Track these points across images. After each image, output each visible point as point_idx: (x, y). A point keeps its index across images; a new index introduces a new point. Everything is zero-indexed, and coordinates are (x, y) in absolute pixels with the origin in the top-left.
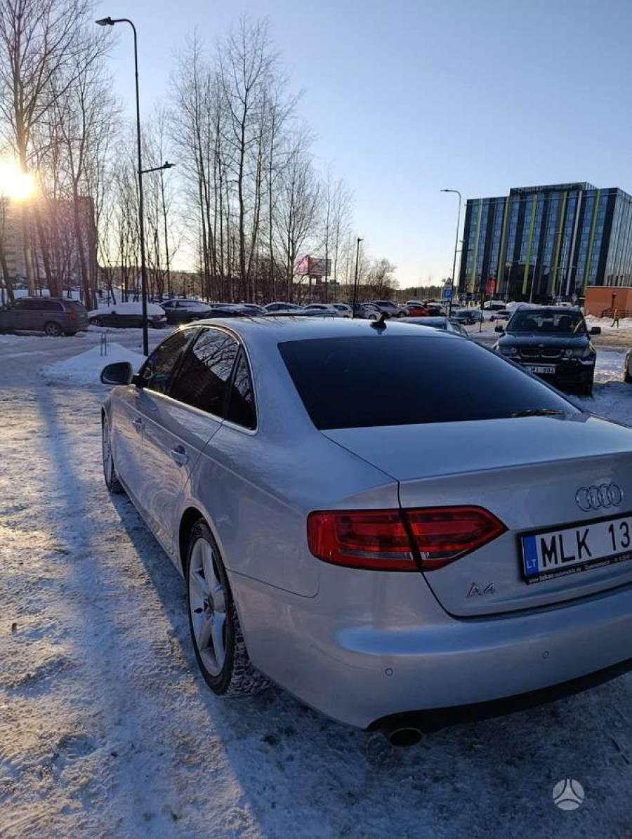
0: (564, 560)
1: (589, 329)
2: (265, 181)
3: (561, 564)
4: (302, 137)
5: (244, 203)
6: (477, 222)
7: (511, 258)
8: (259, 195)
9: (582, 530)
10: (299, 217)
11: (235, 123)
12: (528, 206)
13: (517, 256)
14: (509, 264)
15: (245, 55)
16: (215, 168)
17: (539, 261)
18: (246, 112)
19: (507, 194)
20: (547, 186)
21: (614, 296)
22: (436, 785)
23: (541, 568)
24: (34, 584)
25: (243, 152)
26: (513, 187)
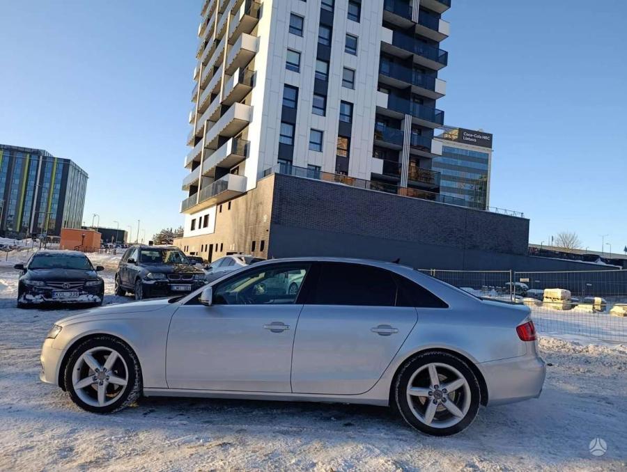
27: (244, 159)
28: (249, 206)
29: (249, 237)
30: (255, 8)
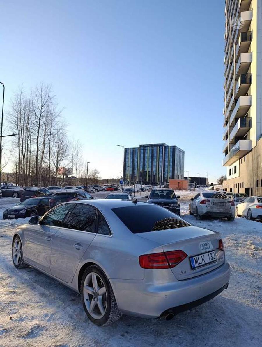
0: (200, 264)
1: (177, 197)
2: (48, 139)
3: (199, 265)
4: (63, 124)
5: (39, 147)
6: (129, 156)
7: (142, 169)
8: (44, 144)
9: (202, 255)
10: (61, 153)
11: (36, 117)
12: (146, 151)
13: (144, 168)
14: (141, 170)
15: (42, 94)
16: (26, 133)
17: (152, 170)
18: (41, 114)
19: (139, 146)
20: (152, 144)
21: (179, 183)
22: (174, 338)
23: (195, 266)
24: (9, 304)
25: (39, 128)
26: (141, 144)
27: (250, 129)
28: (254, 158)
29: (255, 178)
30: (249, 35)
